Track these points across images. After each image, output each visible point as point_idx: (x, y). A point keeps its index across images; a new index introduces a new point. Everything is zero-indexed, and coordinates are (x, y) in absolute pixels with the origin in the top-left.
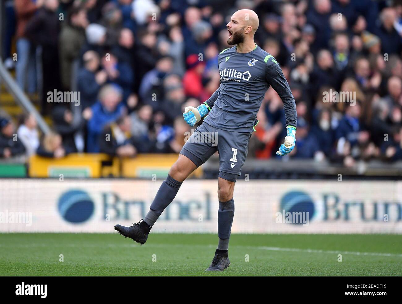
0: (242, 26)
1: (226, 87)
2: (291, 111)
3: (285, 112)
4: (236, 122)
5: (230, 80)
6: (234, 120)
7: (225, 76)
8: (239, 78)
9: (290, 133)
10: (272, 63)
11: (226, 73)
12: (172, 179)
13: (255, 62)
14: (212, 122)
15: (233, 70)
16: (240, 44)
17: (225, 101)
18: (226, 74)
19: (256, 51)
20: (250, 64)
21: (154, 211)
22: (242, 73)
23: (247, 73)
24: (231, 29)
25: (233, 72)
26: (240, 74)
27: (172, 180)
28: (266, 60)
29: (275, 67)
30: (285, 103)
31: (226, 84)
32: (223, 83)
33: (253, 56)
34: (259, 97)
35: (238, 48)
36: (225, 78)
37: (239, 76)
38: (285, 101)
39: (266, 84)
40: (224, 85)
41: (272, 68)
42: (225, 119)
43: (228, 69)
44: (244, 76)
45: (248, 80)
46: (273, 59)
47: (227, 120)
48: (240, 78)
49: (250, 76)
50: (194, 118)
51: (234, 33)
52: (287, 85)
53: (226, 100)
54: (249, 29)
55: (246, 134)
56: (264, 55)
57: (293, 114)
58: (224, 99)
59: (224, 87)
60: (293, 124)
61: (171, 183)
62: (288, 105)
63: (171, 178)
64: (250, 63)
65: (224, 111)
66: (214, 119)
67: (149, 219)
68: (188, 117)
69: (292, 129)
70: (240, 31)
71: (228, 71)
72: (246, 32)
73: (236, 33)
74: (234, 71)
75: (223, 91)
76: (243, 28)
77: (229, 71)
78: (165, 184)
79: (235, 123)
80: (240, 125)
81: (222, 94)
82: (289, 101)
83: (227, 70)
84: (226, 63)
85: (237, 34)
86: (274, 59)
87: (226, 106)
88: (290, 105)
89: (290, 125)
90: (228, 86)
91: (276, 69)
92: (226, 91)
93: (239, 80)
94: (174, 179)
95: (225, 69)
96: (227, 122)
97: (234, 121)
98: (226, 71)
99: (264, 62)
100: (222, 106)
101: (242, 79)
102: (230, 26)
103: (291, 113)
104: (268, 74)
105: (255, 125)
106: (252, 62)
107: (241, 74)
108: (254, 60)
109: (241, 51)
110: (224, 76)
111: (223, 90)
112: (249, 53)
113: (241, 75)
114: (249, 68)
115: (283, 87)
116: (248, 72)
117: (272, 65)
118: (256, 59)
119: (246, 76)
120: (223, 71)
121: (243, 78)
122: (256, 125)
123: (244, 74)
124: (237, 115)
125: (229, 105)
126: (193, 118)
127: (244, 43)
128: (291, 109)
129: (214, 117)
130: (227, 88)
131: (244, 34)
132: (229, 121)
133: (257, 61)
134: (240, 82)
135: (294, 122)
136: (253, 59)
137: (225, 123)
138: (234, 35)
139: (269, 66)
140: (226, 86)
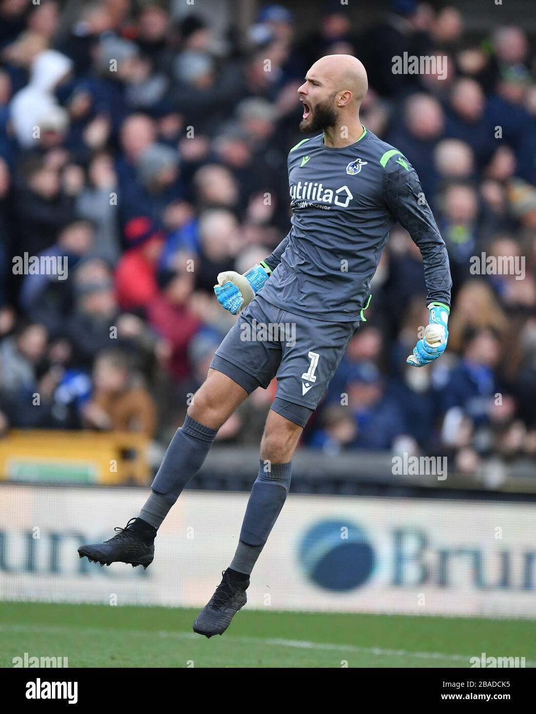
0: (330, 92)
1: (303, 223)
2: (438, 272)
3: (427, 275)
4: (325, 298)
5: (308, 205)
6: (320, 294)
7: (299, 197)
8: (327, 201)
9: (438, 318)
10: (397, 167)
11: (301, 191)
12: (196, 423)
13: (361, 165)
14: (274, 297)
15: (316, 185)
16: (330, 129)
17: (300, 251)
18: (301, 194)
19: (364, 143)
20: (350, 171)
21: (162, 494)
22: (334, 190)
23: (344, 191)
24: (308, 98)
25: (315, 189)
26: (329, 193)
27: (197, 425)
28: (384, 162)
29: (404, 176)
30: (426, 256)
31: (301, 215)
32: (297, 212)
33: (356, 155)
34: (372, 242)
35: (327, 138)
36: (300, 202)
37: (327, 198)
38: (426, 251)
39: (386, 214)
40: (299, 217)
41: (397, 178)
42: (302, 292)
43: (306, 184)
44: (337, 197)
45: (345, 205)
46: (400, 159)
47: (304, 293)
48: (330, 201)
49: (350, 197)
50: (238, 297)
51: (313, 106)
52: (431, 218)
53: (302, 249)
54: (347, 96)
55: (344, 325)
56: (381, 150)
57: (443, 278)
58: (299, 246)
59: (299, 222)
60: (443, 300)
61: (194, 433)
62: (433, 258)
63: (193, 421)
64: (351, 168)
65: (298, 273)
66: (280, 290)
67: (151, 512)
68: (225, 294)
69: (441, 310)
70: (327, 101)
71: (305, 188)
72: (339, 105)
73: (318, 106)
74: (317, 187)
75: (298, 231)
76: (333, 96)
77: (308, 186)
78: (181, 435)
79: (321, 300)
80: (332, 306)
81: (295, 237)
82: (434, 251)
83: (303, 185)
84: (303, 169)
85: (320, 109)
86: (403, 158)
87: (303, 262)
88: (437, 259)
89: (435, 300)
90: (307, 221)
91: (407, 181)
92: (302, 231)
93: (328, 205)
94: (200, 425)
95: (300, 183)
96: (305, 298)
97: (320, 296)
98: (301, 187)
99: (380, 166)
100: (295, 262)
101: (333, 205)
102: (305, 91)
103: (439, 276)
104: (389, 191)
105: (364, 308)
106: (355, 167)
107: (331, 192)
108: (360, 162)
109: (333, 143)
110: (297, 199)
111: (297, 229)
112: (350, 148)
113: (331, 196)
114: (349, 180)
115: (420, 220)
116: (345, 188)
117: (398, 172)
118: (363, 160)
119: (343, 198)
120: (295, 187)
121: (336, 203)
122: (367, 306)
123: (338, 192)
124: (328, 284)
125: (309, 262)
126: (234, 297)
127: (337, 127)
128: (439, 268)
129: (279, 287)
130: (304, 225)
131: (336, 108)
132: (309, 295)
133: (366, 163)
134: (331, 210)
135: (445, 295)
136: (357, 161)
137: (301, 301)
138: (314, 112)
139: (390, 175)
140: (302, 221)
